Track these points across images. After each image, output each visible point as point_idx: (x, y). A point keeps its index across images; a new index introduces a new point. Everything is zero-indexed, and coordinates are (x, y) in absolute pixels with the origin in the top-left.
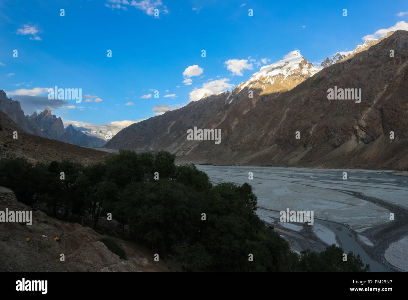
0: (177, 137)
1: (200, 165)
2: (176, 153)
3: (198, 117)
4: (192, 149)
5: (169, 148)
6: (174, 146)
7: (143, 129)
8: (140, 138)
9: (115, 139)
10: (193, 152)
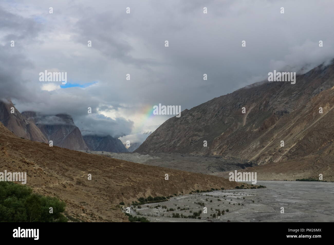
0: (259, 131)
1: (297, 180)
2: (258, 159)
3: (297, 94)
4: (286, 152)
5: (246, 150)
6: (254, 147)
7: (200, 118)
8: (196, 135)
9: (155, 137)
10: (288, 156)
